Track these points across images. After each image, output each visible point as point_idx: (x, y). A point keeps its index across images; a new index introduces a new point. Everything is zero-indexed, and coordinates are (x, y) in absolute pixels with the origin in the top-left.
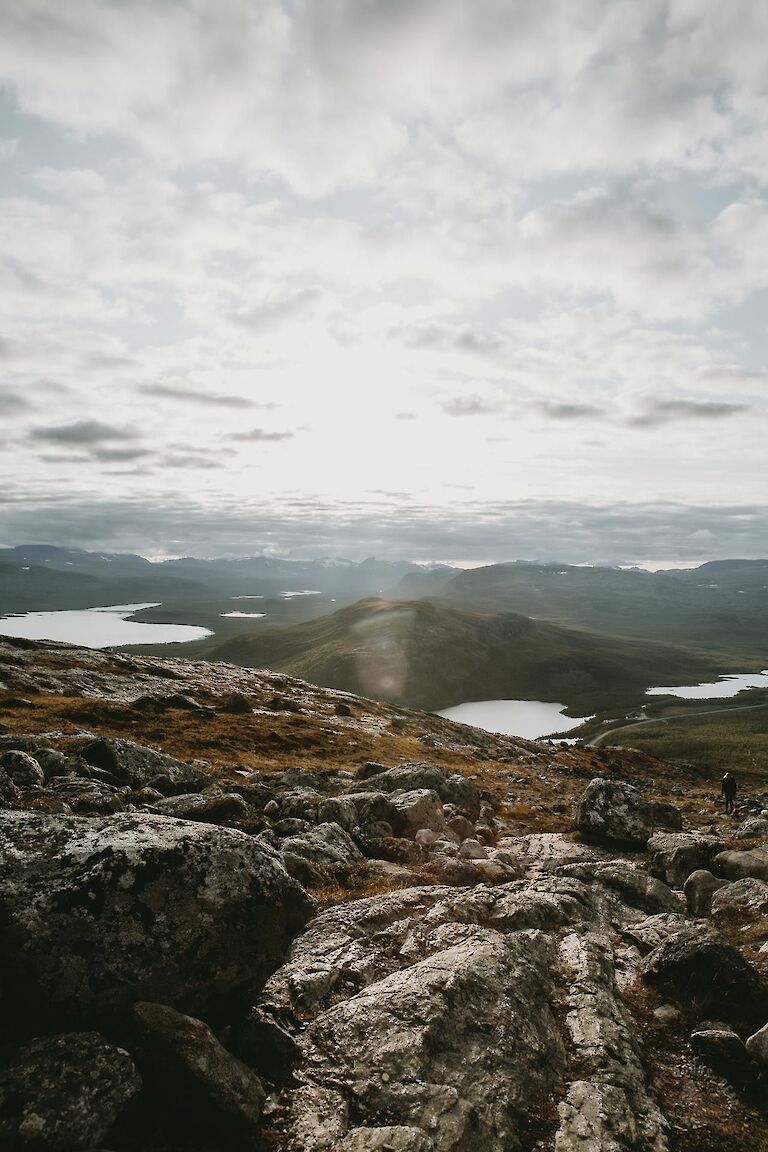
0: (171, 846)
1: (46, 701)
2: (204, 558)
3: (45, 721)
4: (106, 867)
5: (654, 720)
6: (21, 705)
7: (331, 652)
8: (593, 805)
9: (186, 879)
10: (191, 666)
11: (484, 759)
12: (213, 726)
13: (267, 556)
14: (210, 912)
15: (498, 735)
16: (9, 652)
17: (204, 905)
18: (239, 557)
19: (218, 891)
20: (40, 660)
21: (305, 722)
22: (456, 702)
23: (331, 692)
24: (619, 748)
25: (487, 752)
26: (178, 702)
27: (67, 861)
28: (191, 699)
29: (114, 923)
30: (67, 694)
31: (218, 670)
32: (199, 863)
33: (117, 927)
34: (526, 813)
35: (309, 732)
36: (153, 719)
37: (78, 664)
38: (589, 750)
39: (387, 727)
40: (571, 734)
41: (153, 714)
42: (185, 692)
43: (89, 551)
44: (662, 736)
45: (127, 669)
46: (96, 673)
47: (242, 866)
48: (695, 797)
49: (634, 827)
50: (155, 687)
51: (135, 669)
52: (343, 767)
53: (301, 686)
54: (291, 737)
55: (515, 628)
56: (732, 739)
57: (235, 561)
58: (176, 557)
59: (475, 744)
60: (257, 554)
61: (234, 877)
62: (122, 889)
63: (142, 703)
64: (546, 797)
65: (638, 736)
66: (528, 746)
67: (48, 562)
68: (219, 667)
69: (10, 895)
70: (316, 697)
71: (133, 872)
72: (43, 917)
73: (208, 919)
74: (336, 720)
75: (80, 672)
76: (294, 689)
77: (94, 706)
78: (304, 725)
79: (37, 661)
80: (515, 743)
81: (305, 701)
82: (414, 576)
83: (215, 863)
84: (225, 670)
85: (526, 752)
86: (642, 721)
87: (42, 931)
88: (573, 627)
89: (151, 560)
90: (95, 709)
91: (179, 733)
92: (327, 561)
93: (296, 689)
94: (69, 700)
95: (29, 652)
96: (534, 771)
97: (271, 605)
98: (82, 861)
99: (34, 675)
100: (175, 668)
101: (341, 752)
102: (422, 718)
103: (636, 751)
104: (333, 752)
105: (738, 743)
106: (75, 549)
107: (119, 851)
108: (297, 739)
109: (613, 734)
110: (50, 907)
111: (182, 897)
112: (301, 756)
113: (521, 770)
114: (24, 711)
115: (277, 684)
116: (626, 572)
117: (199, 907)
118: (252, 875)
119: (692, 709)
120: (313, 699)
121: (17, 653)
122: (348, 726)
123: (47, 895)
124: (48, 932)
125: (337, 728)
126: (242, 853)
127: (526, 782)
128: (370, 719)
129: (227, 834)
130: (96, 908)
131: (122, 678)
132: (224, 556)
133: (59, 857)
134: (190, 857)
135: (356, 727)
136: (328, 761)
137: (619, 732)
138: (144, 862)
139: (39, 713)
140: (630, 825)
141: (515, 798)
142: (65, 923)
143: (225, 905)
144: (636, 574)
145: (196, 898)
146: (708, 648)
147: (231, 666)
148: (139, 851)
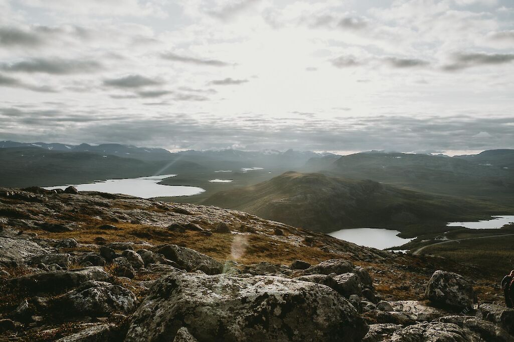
0: (297, 293)
1: (122, 226)
2: (200, 150)
3: (124, 236)
4: (268, 304)
5: (451, 241)
6: (110, 228)
7: (269, 201)
8: (437, 285)
9: (307, 311)
10: (196, 208)
11: (356, 260)
12: (212, 240)
13: (234, 149)
14: (321, 329)
15: (363, 247)
16: (101, 200)
17: (317, 326)
18: (219, 150)
19: (325, 318)
20: (118, 204)
21: (259, 238)
22: (338, 229)
23: (272, 223)
24: (432, 256)
25: (358, 257)
26: (191, 227)
27: (244, 300)
28: (198, 226)
29: (274, 334)
30: (133, 222)
31: (211, 210)
32: (312, 302)
33: (276, 336)
34: (388, 289)
35: (262, 244)
36: (179, 236)
37: (137, 207)
38: (415, 256)
39: (303, 242)
40: (403, 247)
41: (179, 233)
42: (194, 222)
43: (138, 147)
44: (456, 250)
45: (163, 209)
46: (147, 212)
47: (334, 305)
48: (481, 285)
49: (463, 299)
50: (179, 219)
51: (167, 209)
52: (282, 263)
53: (255, 219)
54: (254, 246)
55: (371, 187)
56: (500, 253)
57: (217, 152)
58: (184, 150)
59: (350, 252)
60: (229, 148)
61: (332, 310)
62: (276, 316)
63: (172, 228)
64: (396, 281)
65: (442, 249)
66: (380, 253)
67: (116, 153)
68: (211, 208)
69: (223, 317)
70: (264, 225)
71: (280, 307)
72: (242, 329)
73: (320, 333)
74: (275, 238)
75: (139, 211)
76: (251, 221)
77: (148, 229)
78: (258, 240)
79: (115, 205)
80: (373, 252)
81: (258, 227)
82: (314, 159)
83: (320, 302)
84: (214, 210)
85: (379, 257)
86: (445, 241)
87: (242, 337)
88: (405, 188)
89: (171, 151)
90: (149, 230)
91: (194, 243)
92: (267, 152)
93: (252, 221)
94: (135, 226)
95: (110, 200)
96: (386, 267)
97: (236, 175)
98: (253, 300)
99: (115, 212)
100: (188, 209)
101: (281, 255)
102: (321, 237)
103: (442, 258)
104: (276, 254)
105: (503, 255)
106: (131, 146)
107: (272, 295)
108: (256, 247)
109: (427, 248)
110: (244, 324)
111: (305, 321)
112: (259, 256)
113: (379, 267)
114: (113, 231)
115: (242, 218)
116: (435, 156)
117: (315, 327)
118: (341, 310)
119: (475, 235)
120: (262, 226)
121: (105, 201)
122: (282, 241)
123: (242, 318)
124: (244, 338)
125: (277, 242)
126: (333, 297)
127: (383, 273)
128: (294, 237)
129: (321, 287)
130: (266, 325)
131: (161, 214)
132: (210, 149)
133: (239, 298)
134: (308, 299)
135: (286, 241)
136: (274, 259)
137: (431, 247)
138: (285, 301)
139: (120, 233)
140: (460, 297)
141: (379, 281)
142: (253, 334)
143: (329, 326)
144: (441, 158)
145: (313, 321)
146: (484, 200)
147: (218, 208)
148: (281, 295)
